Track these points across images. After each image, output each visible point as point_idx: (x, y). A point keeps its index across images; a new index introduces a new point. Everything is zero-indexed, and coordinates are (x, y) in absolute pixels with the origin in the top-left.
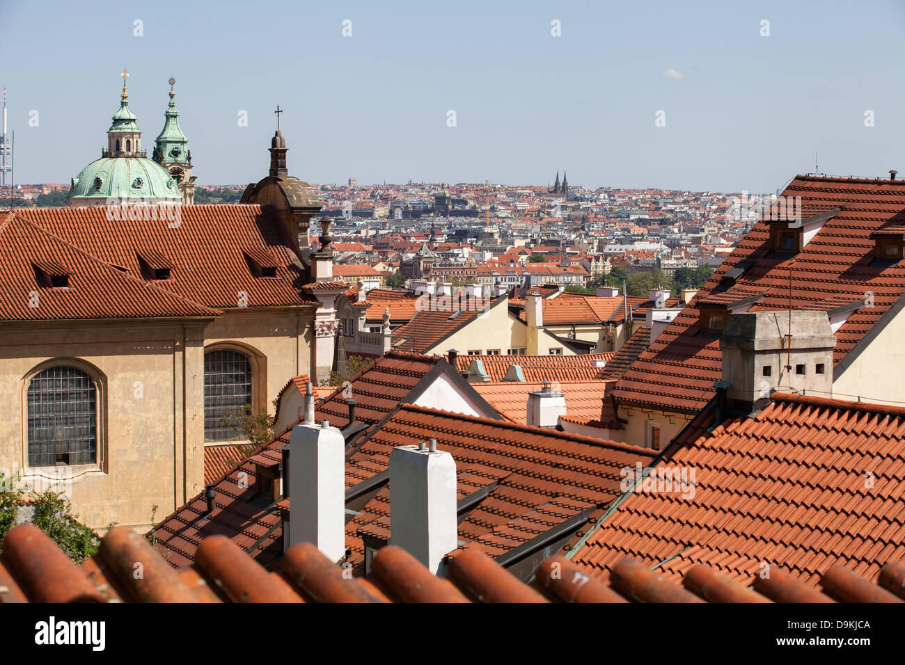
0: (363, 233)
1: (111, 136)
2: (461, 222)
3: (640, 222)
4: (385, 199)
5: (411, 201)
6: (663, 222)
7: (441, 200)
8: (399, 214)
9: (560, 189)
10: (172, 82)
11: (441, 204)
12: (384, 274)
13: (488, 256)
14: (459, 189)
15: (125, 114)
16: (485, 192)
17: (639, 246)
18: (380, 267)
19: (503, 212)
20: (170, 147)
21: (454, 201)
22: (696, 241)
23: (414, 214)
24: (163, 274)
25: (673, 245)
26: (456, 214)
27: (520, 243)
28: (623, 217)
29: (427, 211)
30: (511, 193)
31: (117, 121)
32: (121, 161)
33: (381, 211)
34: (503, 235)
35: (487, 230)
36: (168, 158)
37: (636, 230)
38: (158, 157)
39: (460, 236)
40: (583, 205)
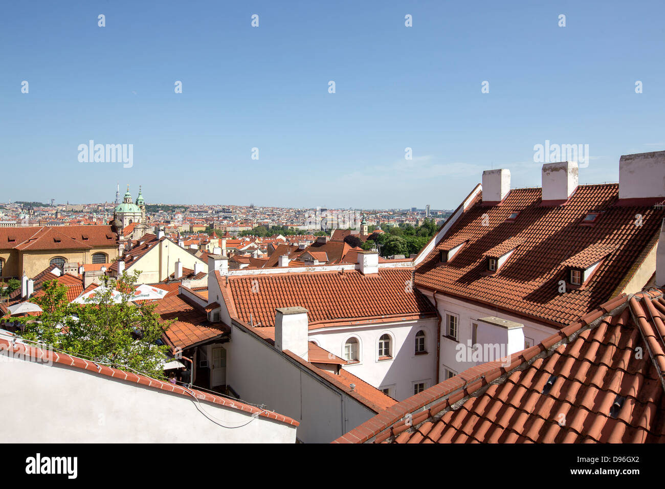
0: (204, 217)
1: (125, 198)
2: (226, 214)
3: (268, 215)
4: (211, 209)
5: (217, 209)
6: (273, 215)
7: (224, 209)
8: (214, 213)
9: (252, 207)
10: (140, 186)
11: (224, 210)
12: (206, 227)
13: (231, 222)
14: (229, 207)
15: (128, 193)
16: (235, 208)
17: (265, 220)
18: (205, 225)
19: (238, 212)
20: (139, 201)
21: (227, 209)
22: (279, 219)
23: (217, 212)
24: (87, 239)
25: (273, 220)
26: (227, 212)
27: (239, 220)
28: (265, 213)
29: (220, 212)
30: (240, 208)
31: (126, 195)
32: (127, 204)
33: (210, 211)
34: (235, 218)
35: (232, 216)
36: (139, 203)
37: (267, 216)
38: (137, 204)
39: (225, 218)
40: (256, 211)
